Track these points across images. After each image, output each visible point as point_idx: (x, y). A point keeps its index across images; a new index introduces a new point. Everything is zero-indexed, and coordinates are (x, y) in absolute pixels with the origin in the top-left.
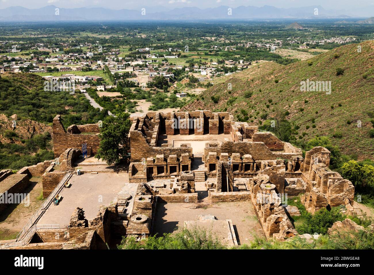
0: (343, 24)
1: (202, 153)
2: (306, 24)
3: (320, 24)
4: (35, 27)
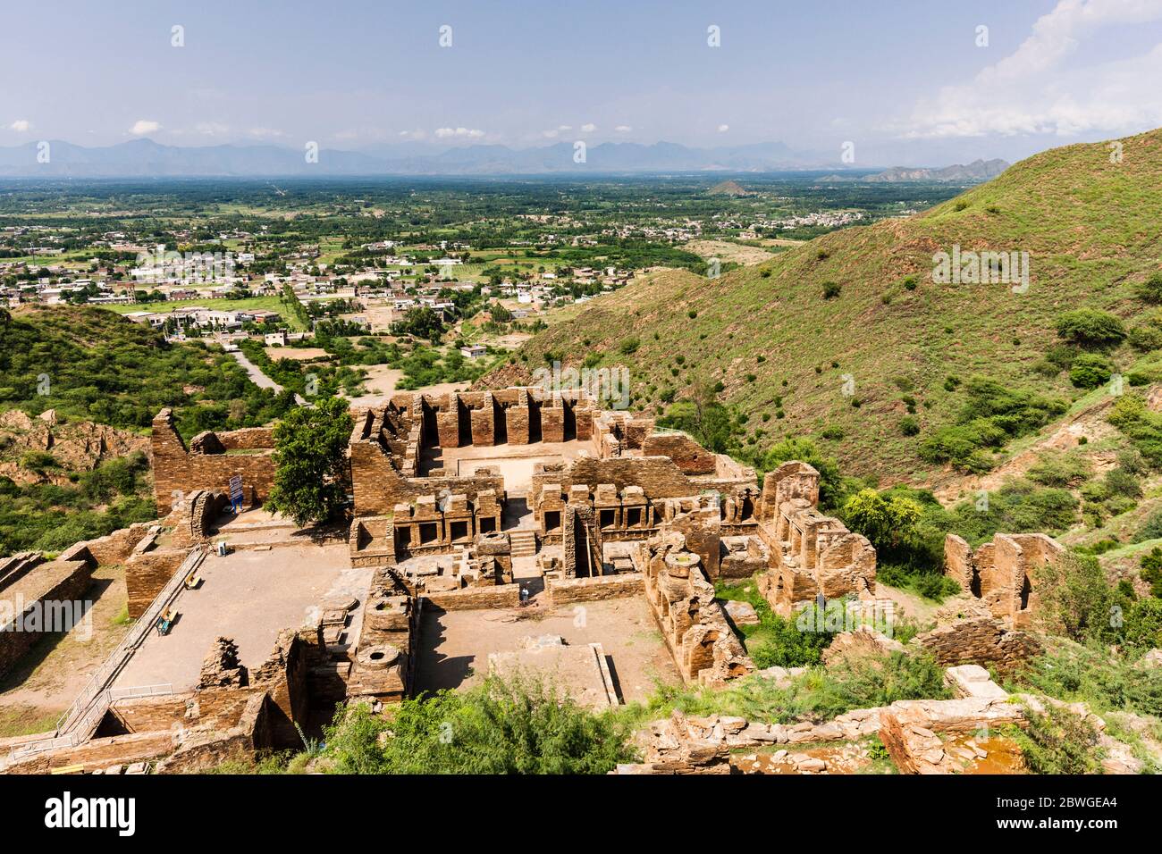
0: (833, 183)
1: (528, 486)
2: (752, 183)
3: (782, 184)
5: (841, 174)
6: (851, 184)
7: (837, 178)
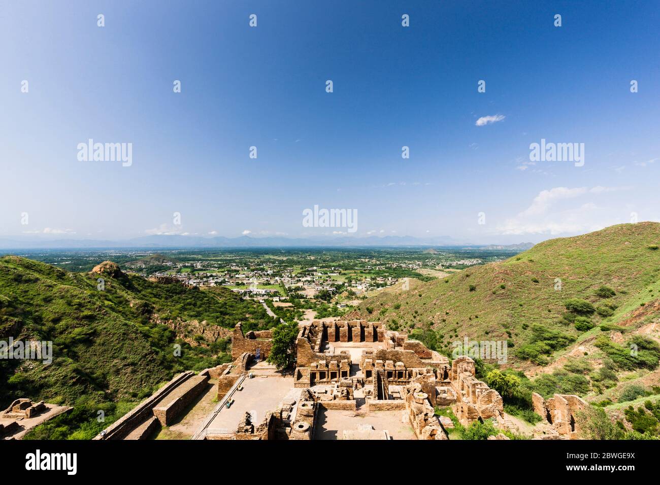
0: (468, 250)
2: (439, 249)
3: (450, 250)
4: (231, 252)
5: (471, 247)
6: (475, 250)
7: (470, 248)
